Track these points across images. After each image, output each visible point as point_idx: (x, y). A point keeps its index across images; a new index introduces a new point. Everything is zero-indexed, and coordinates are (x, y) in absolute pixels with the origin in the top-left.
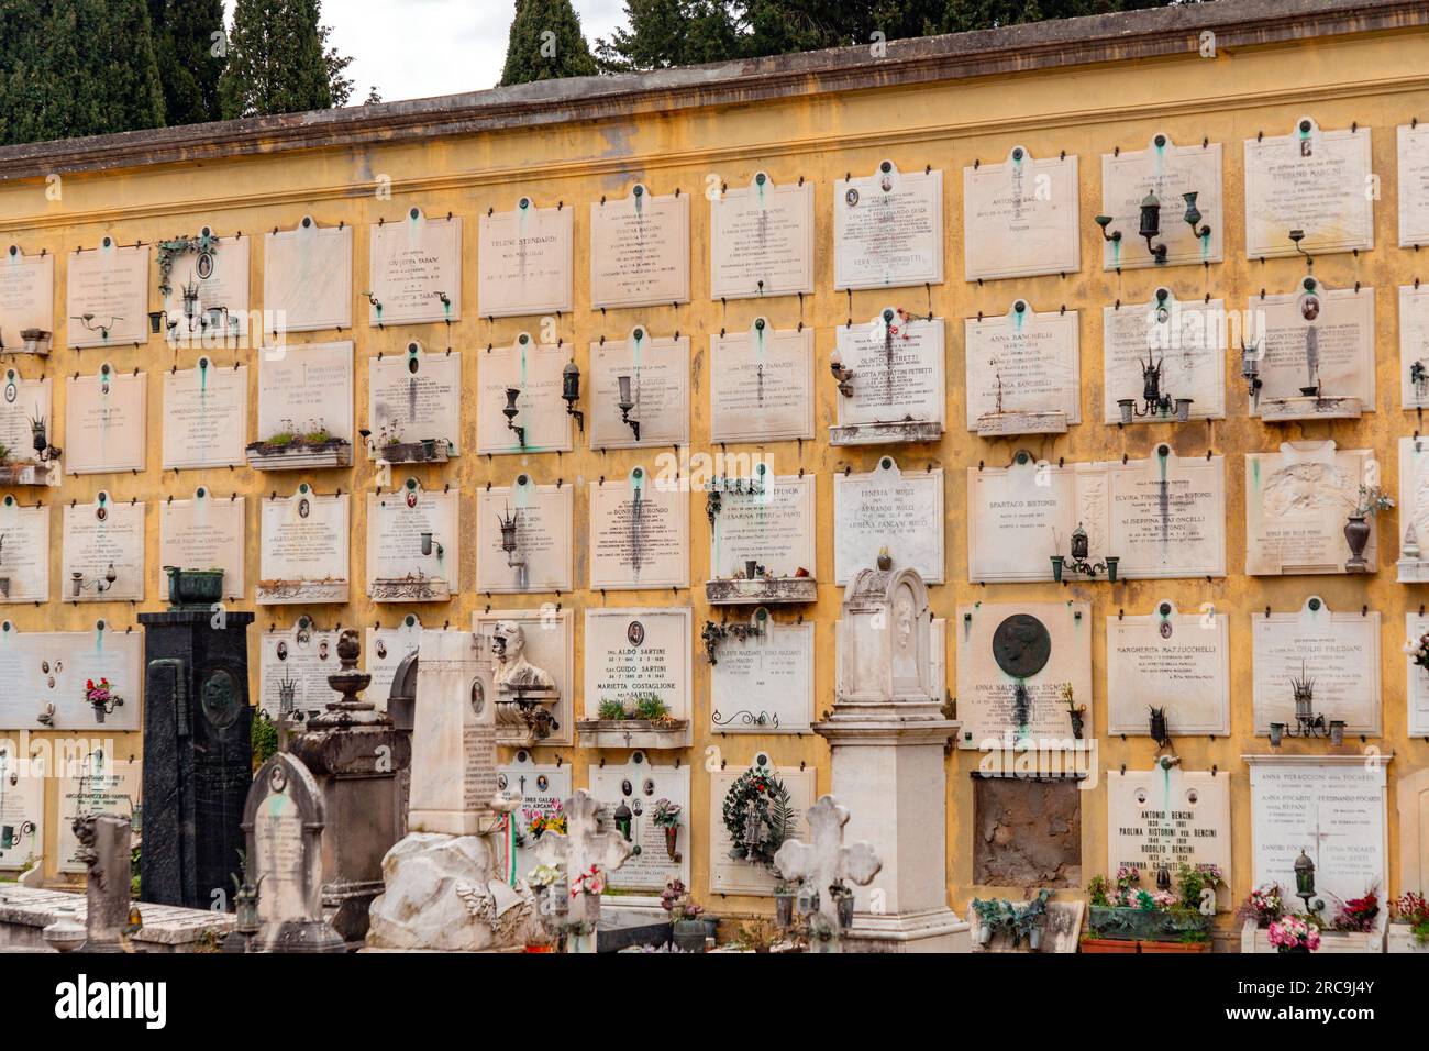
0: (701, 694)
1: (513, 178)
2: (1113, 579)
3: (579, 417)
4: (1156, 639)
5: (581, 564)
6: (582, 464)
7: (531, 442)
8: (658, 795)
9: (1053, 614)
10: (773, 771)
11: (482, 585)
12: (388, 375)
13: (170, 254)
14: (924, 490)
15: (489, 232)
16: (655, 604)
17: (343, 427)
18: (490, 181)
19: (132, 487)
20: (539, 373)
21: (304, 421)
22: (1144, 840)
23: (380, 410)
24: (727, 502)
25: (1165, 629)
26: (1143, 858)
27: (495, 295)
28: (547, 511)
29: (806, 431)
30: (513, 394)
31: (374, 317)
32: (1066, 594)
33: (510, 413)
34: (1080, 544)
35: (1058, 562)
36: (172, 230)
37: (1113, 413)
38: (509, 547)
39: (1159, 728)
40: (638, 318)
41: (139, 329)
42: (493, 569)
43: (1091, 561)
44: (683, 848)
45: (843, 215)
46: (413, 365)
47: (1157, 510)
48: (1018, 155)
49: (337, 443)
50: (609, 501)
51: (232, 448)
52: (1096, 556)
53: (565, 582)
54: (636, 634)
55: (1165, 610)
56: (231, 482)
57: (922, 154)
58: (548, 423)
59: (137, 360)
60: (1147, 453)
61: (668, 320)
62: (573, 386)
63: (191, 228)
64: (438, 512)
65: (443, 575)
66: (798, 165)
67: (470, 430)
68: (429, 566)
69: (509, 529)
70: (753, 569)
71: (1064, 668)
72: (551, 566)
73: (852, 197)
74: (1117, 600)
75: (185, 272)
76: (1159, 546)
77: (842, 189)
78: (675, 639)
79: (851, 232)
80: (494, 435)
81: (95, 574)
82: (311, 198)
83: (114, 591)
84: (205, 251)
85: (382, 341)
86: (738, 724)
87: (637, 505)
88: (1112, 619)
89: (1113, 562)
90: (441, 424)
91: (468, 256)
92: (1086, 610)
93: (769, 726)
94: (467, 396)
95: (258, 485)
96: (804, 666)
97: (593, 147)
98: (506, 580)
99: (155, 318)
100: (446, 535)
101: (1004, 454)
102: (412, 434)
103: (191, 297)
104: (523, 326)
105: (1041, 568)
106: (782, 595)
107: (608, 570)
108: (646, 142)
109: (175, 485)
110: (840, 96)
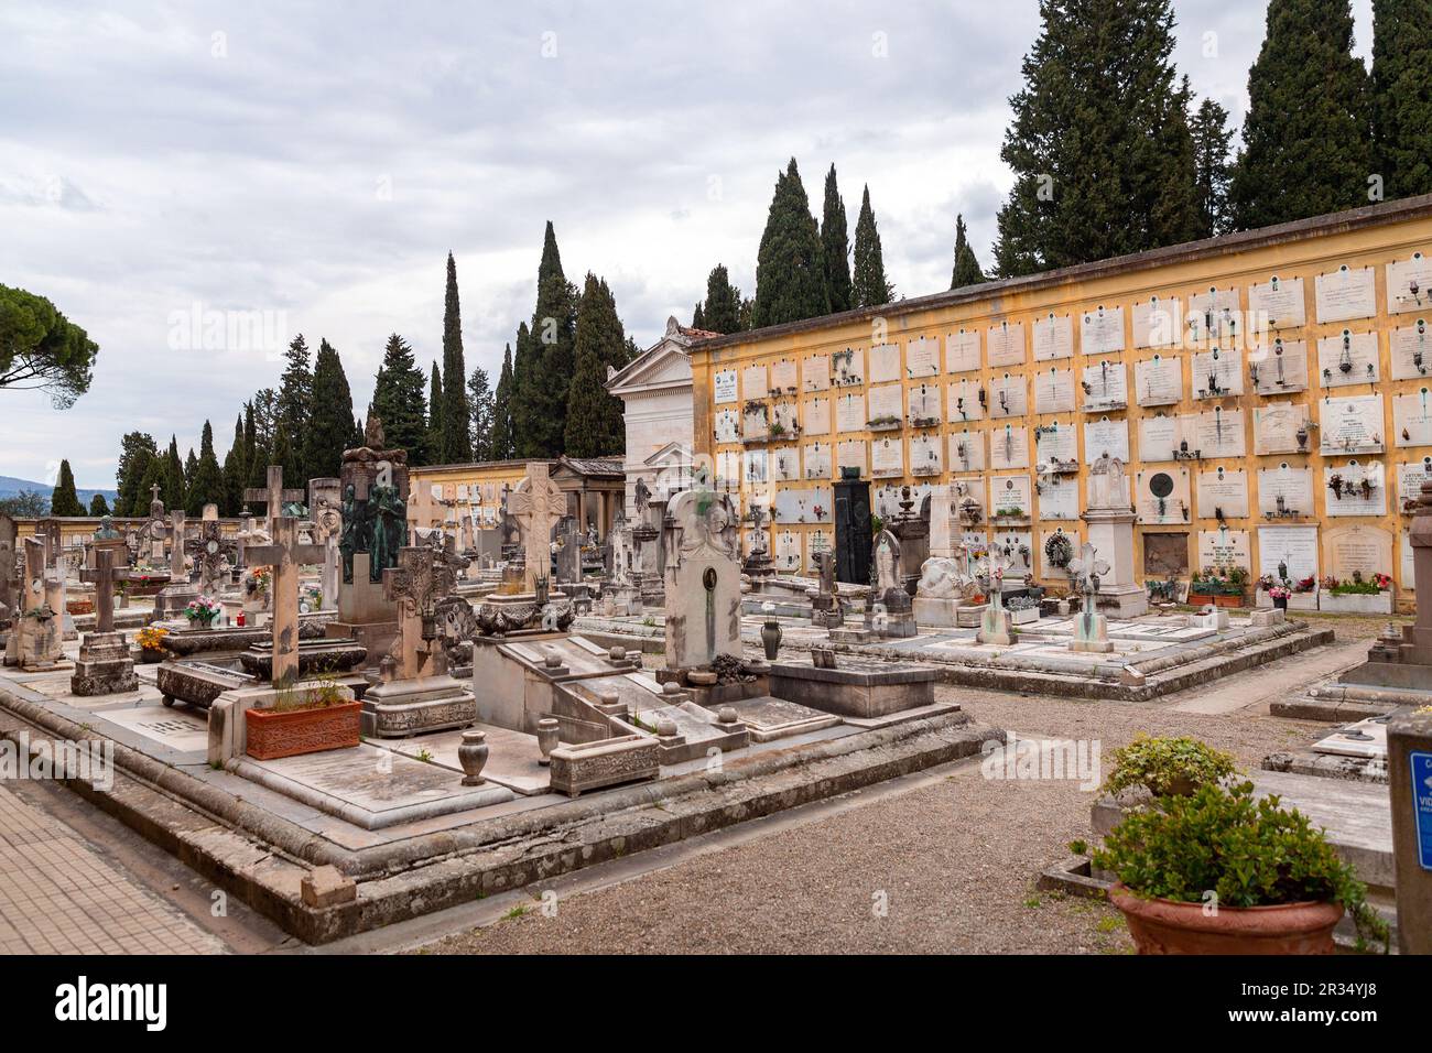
0: (1035, 507)
1: (957, 323)
2: (1198, 458)
3: (985, 407)
4: (1217, 481)
5: (988, 460)
6: (987, 424)
7: (967, 417)
8: (1020, 543)
9: (1174, 473)
10: (1064, 534)
11: (951, 470)
12: (915, 396)
13: (836, 358)
14: (1120, 428)
15: (949, 342)
16: (1016, 474)
17: (899, 415)
18: (949, 324)
19: (827, 439)
20: (970, 392)
21: (885, 414)
22: (1214, 557)
23: (912, 408)
24: (1043, 435)
25: (1221, 477)
26: (1214, 564)
27: (952, 366)
28: (974, 441)
29: (1072, 408)
30: (960, 400)
31: (909, 375)
32: (1179, 465)
33: (960, 407)
34: (1184, 446)
35: (1175, 453)
36: (837, 349)
37: (1196, 395)
38: (961, 455)
39: (1219, 515)
40: (1006, 370)
41: (827, 384)
42: (956, 463)
43: (1189, 452)
44: (1030, 562)
45: (1084, 327)
46: (924, 392)
47: (1216, 431)
48: (1154, 299)
49: (898, 420)
50: (997, 438)
51: (861, 425)
52: (1191, 450)
53: (982, 467)
54: (1010, 485)
55: (1220, 470)
56: (861, 436)
57: (1116, 301)
58: (974, 410)
59: (826, 395)
60: (1211, 410)
61: (1020, 370)
62: (982, 396)
63: (843, 348)
64: (935, 444)
65: (937, 466)
66: (1065, 310)
67: (945, 414)
68: (932, 463)
69: (961, 449)
70: (1053, 460)
71: (1179, 493)
72: (977, 461)
73: (1088, 320)
74: (1200, 467)
75: (842, 364)
76: (1217, 445)
77: (1083, 317)
78: (1024, 488)
79: (1088, 333)
80: (954, 415)
81: (815, 470)
83: (822, 475)
84: (848, 356)
85: (913, 384)
86: (1049, 517)
87: (1008, 437)
88: (1198, 474)
89: (1198, 452)
90: (934, 412)
91: (942, 352)
92: (1188, 471)
93: (1062, 517)
94: (944, 402)
95: (870, 437)
96: (1074, 494)
97: (988, 309)
98: (961, 467)
99: (832, 380)
100: (938, 451)
101: (1152, 413)
102: (924, 416)
103: (844, 372)
104: (965, 375)
105: (1168, 455)
106: (1065, 469)
107: (998, 462)
108: (1007, 306)
109: (841, 438)
110: (1081, 282)
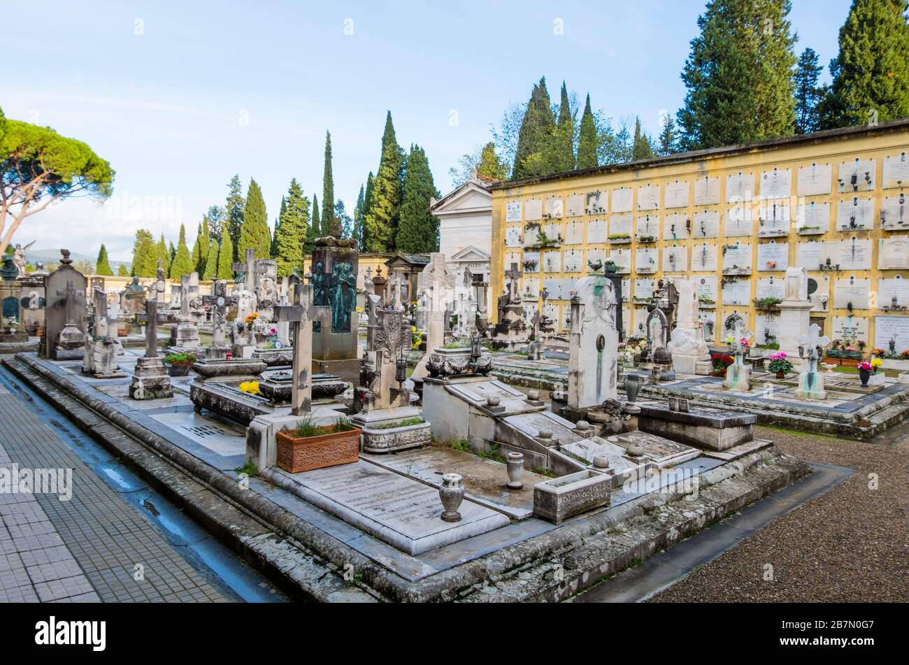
0: (720, 296)
1: (674, 176)
2: (837, 270)
3: (689, 231)
4: (849, 285)
5: (689, 265)
6: (690, 242)
7: (677, 237)
8: (707, 319)
9: (819, 278)
10: (739, 314)
11: (664, 270)
12: (642, 222)
13: (589, 196)
14: (783, 248)
15: (668, 188)
16: (709, 275)
17: (631, 235)
18: (668, 176)
19: (580, 247)
20: (680, 221)
21: (622, 233)
22: (842, 334)
23: (639, 230)
24: (728, 251)
25: (852, 283)
26: (842, 338)
27: (668, 205)
28: (680, 252)
29: (751, 234)
30: (673, 226)
31: (638, 209)
32: (823, 273)
33: (673, 230)
34: (828, 262)
35: (821, 266)
36: (590, 191)
37: (839, 228)
38: (671, 261)
39: (850, 307)
40: (706, 208)
41: (583, 213)
42: (667, 266)
43: (831, 266)
44: (714, 331)
45: (763, 181)
46: (648, 219)
47: (851, 253)
48: (814, 165)
49: (628, 237)
50: (697, 251)
51: (604, 238)
52: (833, 264)
53: (685, 269)
54: (703, 282)
55: (852, 278)
56: (603, 246)
57: (786, 166)
58: (681, 232)
59: (581, 219)
60: (849, 239)
61: (714, 208)
62: (688, 224)
63: (594, 190)
64: (653, 253)
65: (654, 269)
66: (750, 170)
67: (662, 235)
68: (650, 265)
69: (671, 257)
70: (735, 267)
71: (822, 293)
72: (681, 265)
73: (765, 177)
74: (838, 275)
75: (593, 200)
76: (851, 262)
77: (763, 175)
78: (714, 282)
79: (765, 186)
80: (668, 235)
81: (571, 266)
82: (623, 182)
83: (576, 270)
84: (597, 195)
85: (640, 214)
86: (729, 303)
87: (704, 251)
88: (836, 280)
89: (837, 266)
90: (655, 234)
91: (663, 194)
92: (829, 277)
93: (738, 304)
94: (661, 227)
95: (609, 247)
96: (748, 290)
97: (695, 167)
98: (670, 269)
99: (586, 210)
100: (656, 259)
101: (806, 239)
102: (647, 235)
103: (594, 205)
104: (676, 210)
105: (817, 267)
106: (743, 273)
107: (696, 266)
108: (709, 166)
109: (590, 247)
110: (763, 152)
